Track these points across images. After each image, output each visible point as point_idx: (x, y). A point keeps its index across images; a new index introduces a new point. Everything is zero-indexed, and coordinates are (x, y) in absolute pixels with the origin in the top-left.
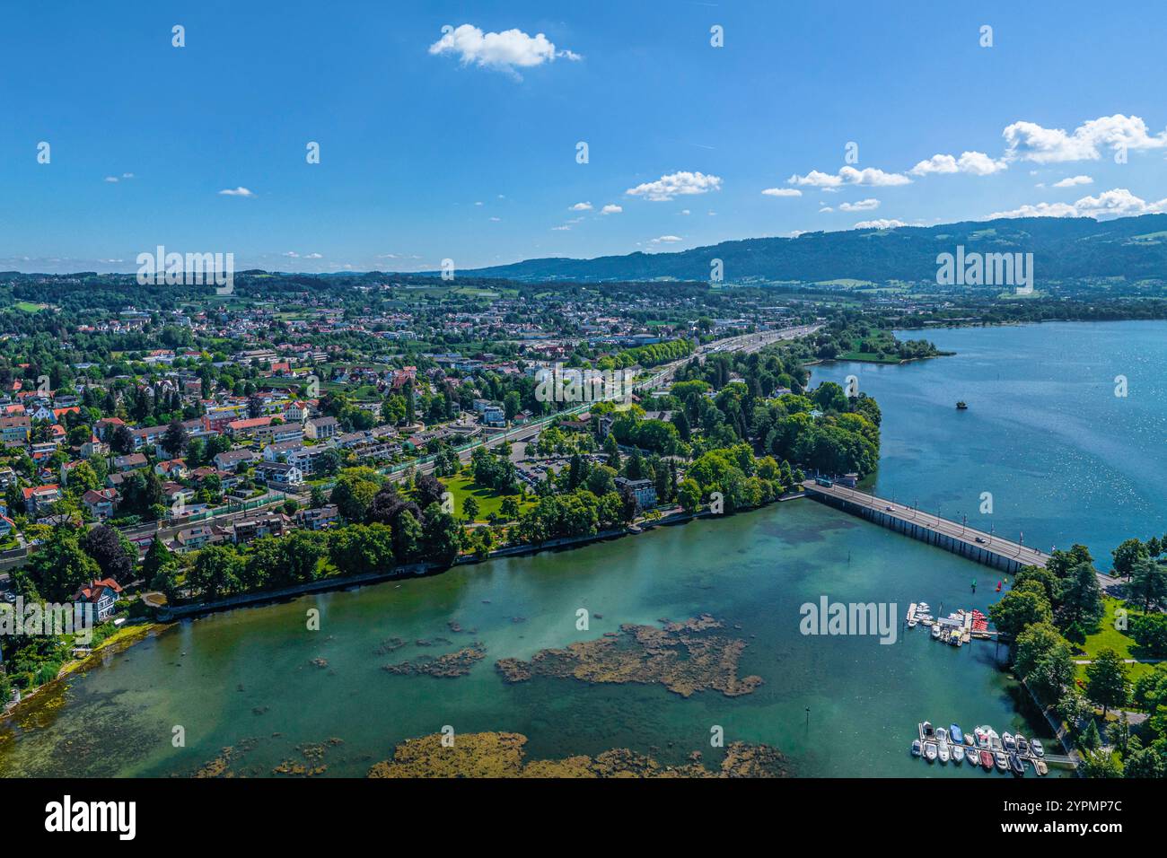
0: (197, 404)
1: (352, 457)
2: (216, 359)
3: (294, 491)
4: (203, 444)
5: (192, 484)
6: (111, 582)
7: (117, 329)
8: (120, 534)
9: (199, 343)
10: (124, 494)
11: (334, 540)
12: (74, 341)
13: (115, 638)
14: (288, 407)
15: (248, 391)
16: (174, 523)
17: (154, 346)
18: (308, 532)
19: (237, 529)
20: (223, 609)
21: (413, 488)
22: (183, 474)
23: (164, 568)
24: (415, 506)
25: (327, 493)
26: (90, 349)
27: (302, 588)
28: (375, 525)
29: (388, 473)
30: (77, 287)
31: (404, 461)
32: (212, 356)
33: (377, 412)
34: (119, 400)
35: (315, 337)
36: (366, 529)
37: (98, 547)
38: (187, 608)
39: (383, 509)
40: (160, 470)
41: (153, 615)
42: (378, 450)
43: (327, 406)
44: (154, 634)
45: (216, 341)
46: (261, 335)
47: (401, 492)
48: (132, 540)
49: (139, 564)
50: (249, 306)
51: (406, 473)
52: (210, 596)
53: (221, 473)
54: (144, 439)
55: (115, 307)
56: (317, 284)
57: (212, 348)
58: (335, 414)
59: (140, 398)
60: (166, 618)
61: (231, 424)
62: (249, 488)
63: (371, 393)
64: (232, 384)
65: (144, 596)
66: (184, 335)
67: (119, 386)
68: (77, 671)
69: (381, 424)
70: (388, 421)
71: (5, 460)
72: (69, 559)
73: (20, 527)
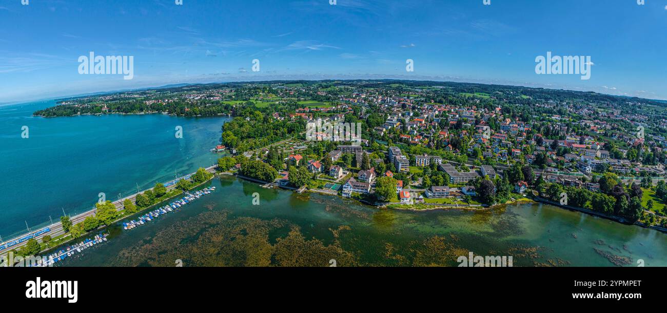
0: (564, 135)
1: (611, 169)
2: (573, 121)
3: (587, 174)
4: (563, 149)
5: (556, 161)
6: (525, 183)
7: (546, 106)
8: (532, 170)
9: (569, 115)
10: (536, 158)
11: (595, 197)
12: (534, 108)
13: (522, 199)
14: (593, 143)
15: (581, 135)
16: (547, 172)
17: (555, 113)
18: (587, 190)
19: (565, 181)
20: (553, 205)
21: (630, 188)
22: (554, 157)
23: (541, 185)
24: (628, 195)
25: (598, 179)
26: (537, 111)
27: (579, 209)
28: (611, 197)
29: (622, 179)
30: (537, 92)
31: (630, 176)
32: (572, 120)
33: (625, 154)
34: (542, 129)
35: (608, 119)
36: (607, 197)
37: (526, 171)
38: (543, 200)
39: (616, 192)
40: (548, 154)
41: (533, 197)
42: (621, 169)
43: (607, 147)
44: (532, 203)
45: (574, 115)
46: (590, 115)
47: (624, 188)
48: (535, 173)
49: (535, 181)
50: (587, 104)
51: (628, 181)
52: (550, 199)
53: (566, 160)
54: (546, 143)
55: (547, 99)
56: (613, 99)
57: (573, 117)
58: (609, 150)
59: (548, 129)
60: (536, 200)
61: (573, 145)
62: (573, 168)
63: (624, 146)
64: (577, 131)
65: (533, 191)
66: (565, 111)
67: (543, 125)
68: (510, 204)
69: (625, 159)
70: (628, 158)
71: (510, 140)
72: (518, 172)
73: (509, 159)
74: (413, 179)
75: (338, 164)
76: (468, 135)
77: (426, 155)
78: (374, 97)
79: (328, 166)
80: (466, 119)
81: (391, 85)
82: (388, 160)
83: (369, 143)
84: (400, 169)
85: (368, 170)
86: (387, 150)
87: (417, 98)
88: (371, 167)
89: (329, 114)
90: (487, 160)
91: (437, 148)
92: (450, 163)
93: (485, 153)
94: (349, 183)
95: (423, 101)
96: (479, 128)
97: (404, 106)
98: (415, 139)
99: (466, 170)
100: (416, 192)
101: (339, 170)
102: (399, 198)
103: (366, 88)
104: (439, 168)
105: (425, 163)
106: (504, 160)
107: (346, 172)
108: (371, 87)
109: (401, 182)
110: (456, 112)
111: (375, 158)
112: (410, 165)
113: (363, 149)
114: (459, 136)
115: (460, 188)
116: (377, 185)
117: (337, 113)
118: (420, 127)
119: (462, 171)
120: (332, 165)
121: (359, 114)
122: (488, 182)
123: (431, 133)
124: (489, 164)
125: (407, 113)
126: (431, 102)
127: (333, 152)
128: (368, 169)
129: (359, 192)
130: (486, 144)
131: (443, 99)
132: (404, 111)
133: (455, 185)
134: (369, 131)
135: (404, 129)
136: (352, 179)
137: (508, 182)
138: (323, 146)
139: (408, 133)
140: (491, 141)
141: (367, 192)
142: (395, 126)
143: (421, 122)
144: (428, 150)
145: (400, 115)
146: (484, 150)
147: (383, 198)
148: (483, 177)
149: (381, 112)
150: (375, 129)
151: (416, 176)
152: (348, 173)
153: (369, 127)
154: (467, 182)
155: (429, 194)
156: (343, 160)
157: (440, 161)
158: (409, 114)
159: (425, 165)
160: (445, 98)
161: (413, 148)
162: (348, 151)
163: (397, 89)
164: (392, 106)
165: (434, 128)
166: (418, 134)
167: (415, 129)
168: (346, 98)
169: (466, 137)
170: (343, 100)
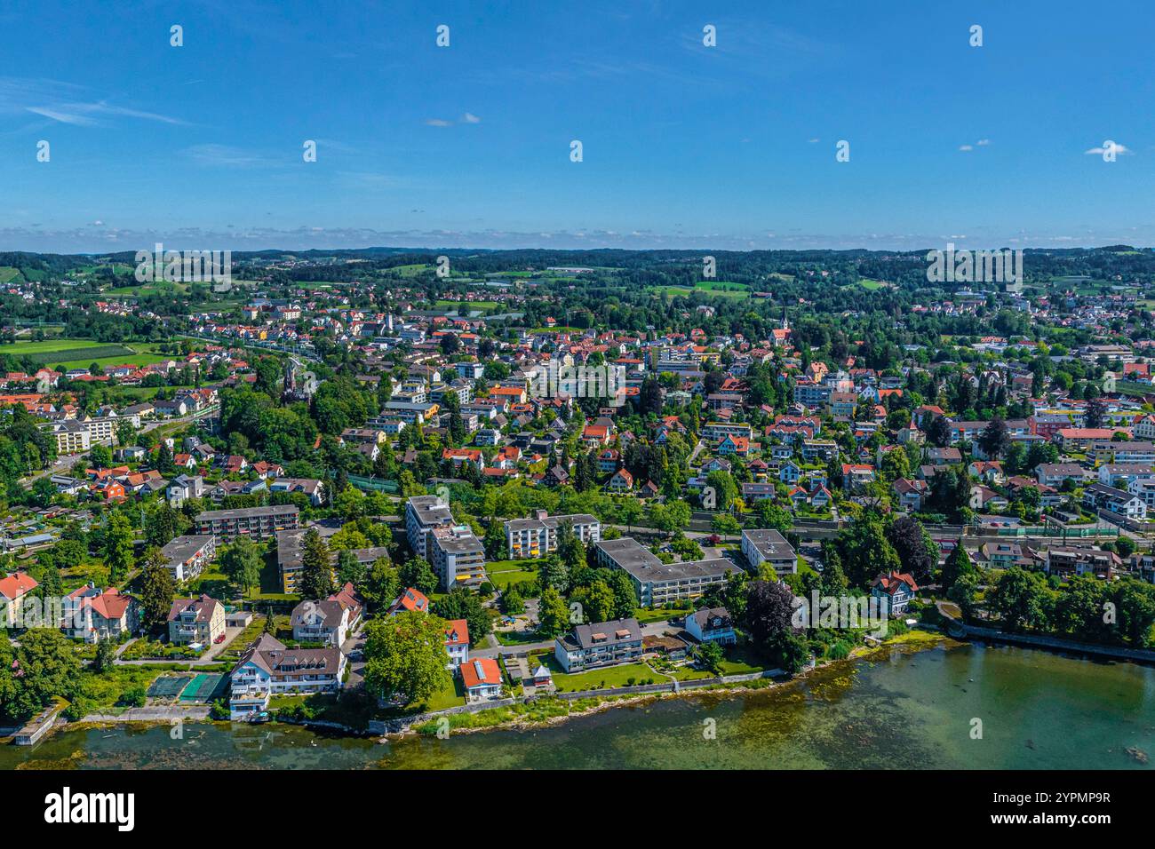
0: (1025, 403)
2: (1055, 352)
3: (1132, 528)
4: (1026, 449)
5: (1008, 493)
6: (907, 577)
7: (950, 311)
8: (924, 530)
9: (1037, 333)
10: (933, 489)
12: (907, 322)
13: (905, 637)
14: (1139, 420)
15: (1088, 395)
16: (981, 532)
17: (986, 332)
18: (1144, 584)
19: (1052, 557)
22: (998, 479)
23: (963, 579)
26: (920, 330)
27: (1126, 652)
30: (917, 265)
32: (1049, 348)
34: (941, 388)
37: (901, 538)
38: (982, 631)
40: (973, 470)
41: (945, 626)
45: (1057, 331)
46: (1116, 327)
48: (934, 539)
49: (939, 567)
50: (1104, 291)
52: (1009, 626)
53: (1042, 487)
54: (961, 433)
55: (951, 286)
57: (1051, 339)
59: (963, 388)
60: (958, 634)
61: (1062, 432)
62: (1074, 512)
64: (1070, 384)
65: (939, 603)
66: (1020, 322)
67: (944, 373)
68: (866, 659)
71: (832, 433)
72: (873, 543)
73: (836, 500)
74: (505, 607)
75: (205, 587)
76: (683, 429)
77: (543, 516)
78: (335, 317)
79: (161, 605)
80: (669, 374)
81: (396, 269)
82: (403, 548)
83: (325, 491)
84: (453, 576)
85: (332, 598)
86: (399, 512)
87: (497, 311)
88: (343, 583)
89: (150, 393)
90: (759, 510)
91: (579, 486)
92: (631, 534)
93: (748, 487)
94: (256, 659)
95: (515, 323)
96: (719, 404)
97: (448, 345)
98: (498, 462)
99: (689, 552)
100: (523, 656)
101: (208, 614)
102: (461, 690)
103: (302, 285)
104: (594, 556)
105: (543, 544)
106: (817, 504)
107: (239, 615)
108: (322, 279)
109: (460, 626)
110: (636, 355)
111: (355, 545)
112: (488, 558)
113: (306, 517)
114: (653, 436)
115: (676, 619)
116: (372, 649)
117: (187, 383)
118: (511, 417)
119: (677, 557)
120: (176, 596)
121: (280, 382)
122: (771, 587)
123: (554, 433)
124: (769, 525)
125: (461, 371)
126: (544, 325)
127: (177, 543)
128: (332, 592)
129: (302, 689)
130: (750, 456)
131: (586, 310)
132: (451, 361)
133: (658, 613)
134: (324, 445)
135: (454, 427)
136: (270, 643)
137: (845, 581)
138: (134, 523)
139: (468, 440)
140: (764, 445)
141: (332, 687)
142: (421, 420)
143: (513, 399)
144: (547, 494)
145: (437, 377)
146: (744, 478)
147: (397, 700)
148: (754, 573)
149: (364, 372)
150: (346, 438)
151: (514, 596)
152: (249, 620)
153: (324, 430)
154: (699, 594)
155: (570, 656)
156: (224, 571)
157: (595, 530)
158: (469, 372)
159: (543, 550)
160: (593, 308)
161: (494, 494)
162: (242, 531)
163: (420, 282)
164: (406, 348)
165: (564, 416)
166: (508, 442)
167: (496, 423)
168: (223, 322)
169: (676, 439)
170: (208, 334)
